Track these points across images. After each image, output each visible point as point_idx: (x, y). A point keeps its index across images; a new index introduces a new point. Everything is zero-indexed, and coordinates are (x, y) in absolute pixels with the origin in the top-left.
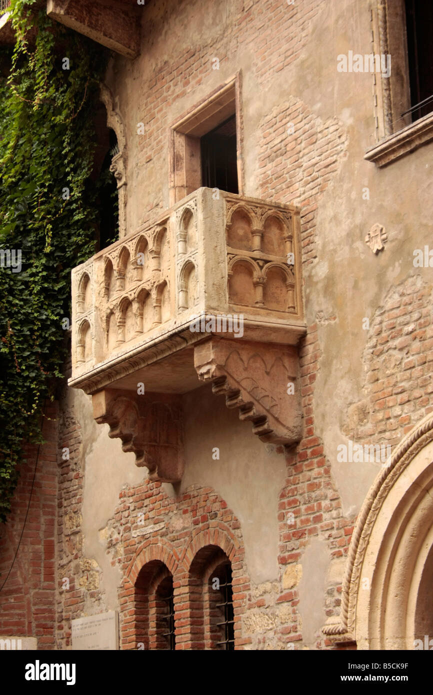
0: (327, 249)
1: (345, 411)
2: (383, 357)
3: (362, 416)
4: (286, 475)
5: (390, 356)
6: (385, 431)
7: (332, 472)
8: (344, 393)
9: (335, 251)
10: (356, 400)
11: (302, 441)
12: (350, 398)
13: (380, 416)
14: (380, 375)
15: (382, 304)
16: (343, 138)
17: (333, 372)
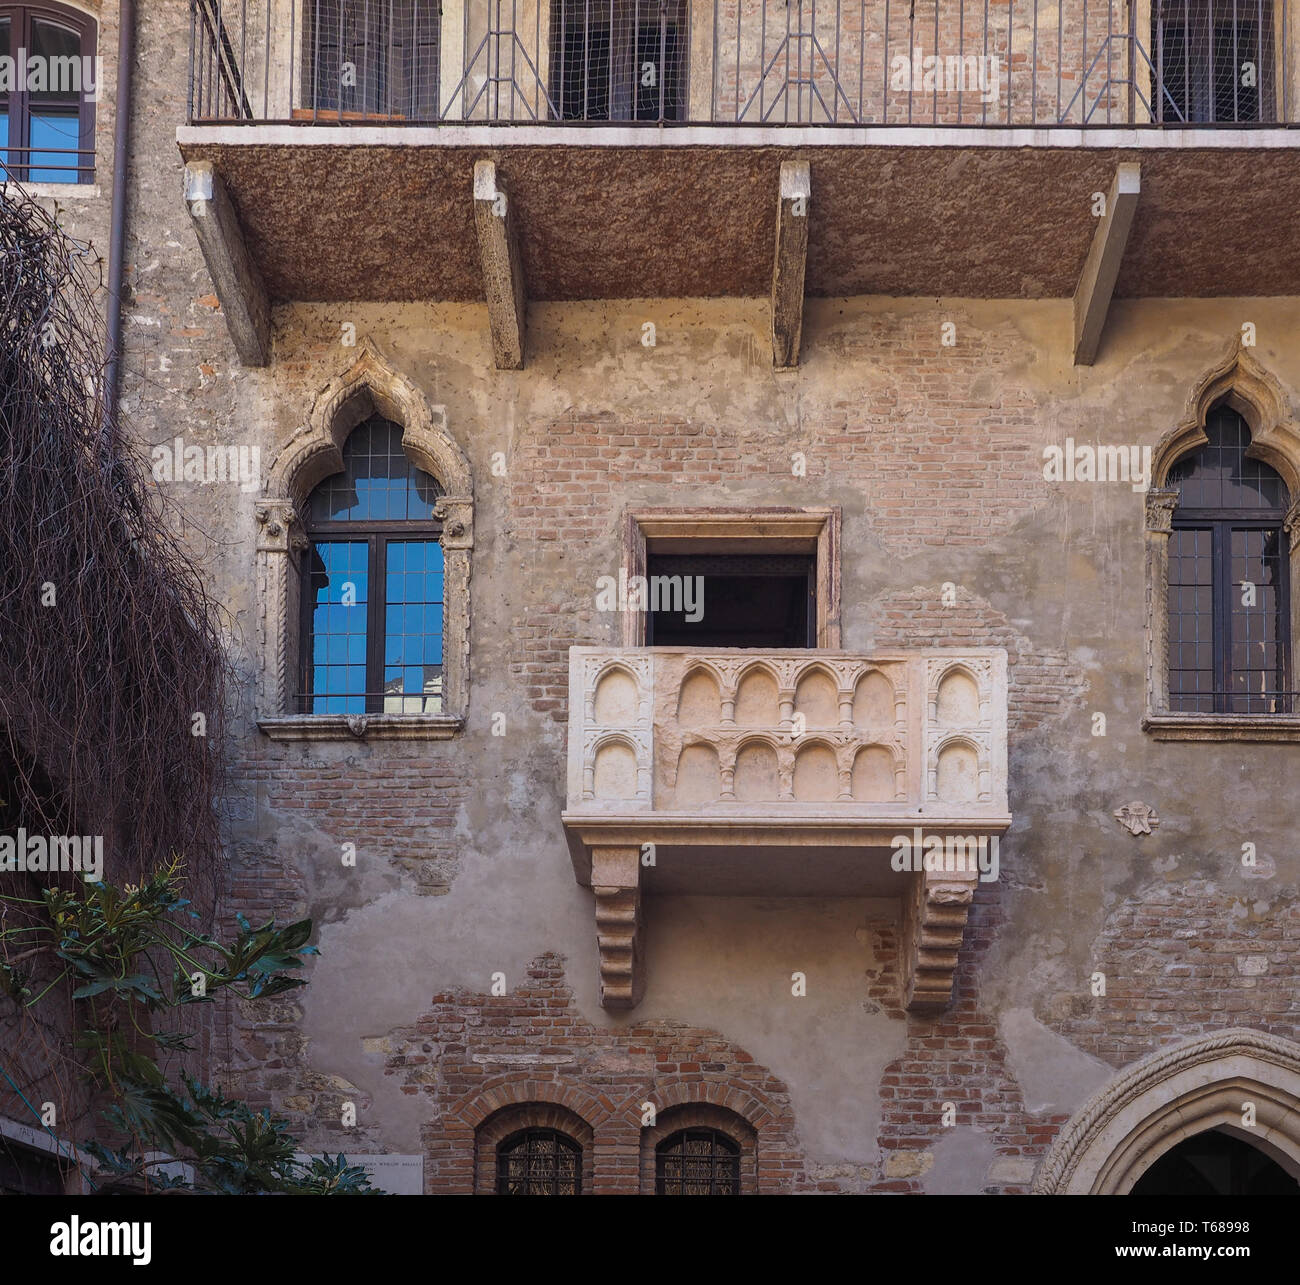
0: (1031, 801)
1: (1048, 996)
2: (1131, 954)
3: (1080, 1009)
4: (906, 1046)
5: (1146, 955)
6: (1122, 1034)
7: (1008, 1059)
8: (1050, 976)
9: (1049, 809)
10: (1072, 989)
11: (950, 1013)
12: (1060, 985)
13: (1118, 1016)
14: (1120, 971)
15: (1138, 893)
16: (1078, 681)
17: (1029, 949)
